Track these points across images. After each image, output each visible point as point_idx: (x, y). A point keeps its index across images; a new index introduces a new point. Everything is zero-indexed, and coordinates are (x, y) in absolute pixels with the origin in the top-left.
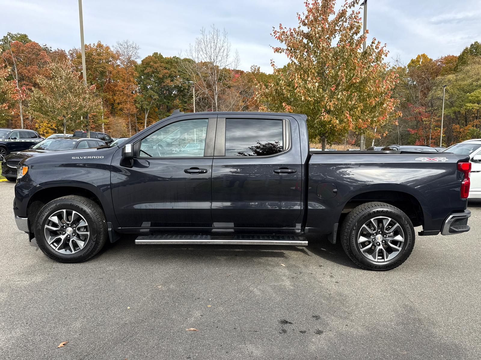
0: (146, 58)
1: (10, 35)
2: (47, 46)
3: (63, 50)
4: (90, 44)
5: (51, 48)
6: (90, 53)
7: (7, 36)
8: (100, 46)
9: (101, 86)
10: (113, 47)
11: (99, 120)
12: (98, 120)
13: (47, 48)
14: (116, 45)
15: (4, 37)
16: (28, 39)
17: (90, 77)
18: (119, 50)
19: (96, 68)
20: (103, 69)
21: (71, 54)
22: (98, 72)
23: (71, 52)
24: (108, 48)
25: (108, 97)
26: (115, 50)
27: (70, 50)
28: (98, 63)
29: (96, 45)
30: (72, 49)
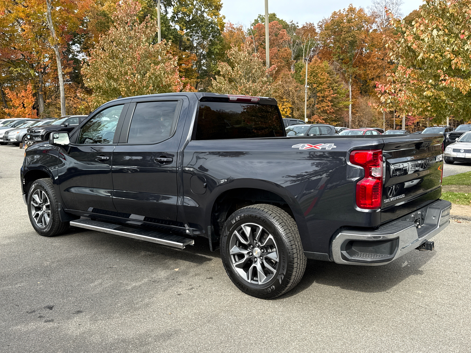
0: (411, 14)
1: (260, 18)
2: (293, 23)
3: (312, 23)
4: (340, 11)
5: (297, 23)
6: (338, 21)
7: (258, 19)
8: (352, 10)
9: (351, 59)
10: (368, 7)
11: (341, 103)
12: (339, 103)
13: (293, 24)
14: (371, 4)
15: (255, 20)
16: (276, 17)
17: (338, 51)
18: (376, 10)
19: (344, 39)
20: (352, 39)
21: (321, 26)
22: (347, 43)
23: (320, 24)
24: (361, 10)
25: (358, 72)
26: (370, 11)
27: (319, 22)
28: (348, 32)
29: (347, 9)
30: (321, 21)
